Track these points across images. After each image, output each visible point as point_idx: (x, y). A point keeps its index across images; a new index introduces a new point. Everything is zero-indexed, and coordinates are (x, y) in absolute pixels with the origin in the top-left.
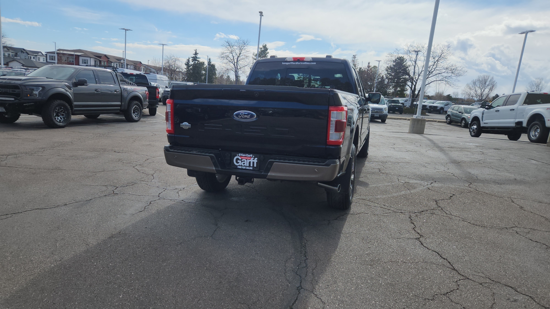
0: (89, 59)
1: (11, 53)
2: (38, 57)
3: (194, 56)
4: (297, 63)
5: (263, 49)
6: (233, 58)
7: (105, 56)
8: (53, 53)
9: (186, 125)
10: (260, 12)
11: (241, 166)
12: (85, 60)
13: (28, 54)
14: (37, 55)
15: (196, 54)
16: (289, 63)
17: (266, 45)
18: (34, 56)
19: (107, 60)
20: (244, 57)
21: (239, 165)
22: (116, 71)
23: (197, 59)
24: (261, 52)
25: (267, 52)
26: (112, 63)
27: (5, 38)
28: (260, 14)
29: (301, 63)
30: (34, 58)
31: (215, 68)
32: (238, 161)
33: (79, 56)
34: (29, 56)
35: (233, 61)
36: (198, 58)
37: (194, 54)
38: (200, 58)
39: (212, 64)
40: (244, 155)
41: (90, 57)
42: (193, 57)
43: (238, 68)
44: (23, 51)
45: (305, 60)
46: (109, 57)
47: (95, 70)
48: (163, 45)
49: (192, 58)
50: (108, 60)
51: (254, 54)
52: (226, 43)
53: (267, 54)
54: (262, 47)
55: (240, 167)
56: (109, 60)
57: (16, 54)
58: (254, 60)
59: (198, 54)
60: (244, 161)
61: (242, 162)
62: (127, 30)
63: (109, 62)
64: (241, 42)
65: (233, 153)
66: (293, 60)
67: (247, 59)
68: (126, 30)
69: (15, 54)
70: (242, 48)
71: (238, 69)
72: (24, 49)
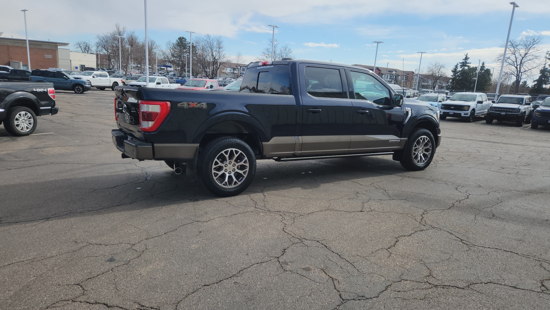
3: (464, 61)
6: (516, 60)
7: (378, 68)
10: (511, 3)
15: (466, 58)
16: (260, 67)
20: (531, 57)
23: (467, 64)
26: (383, 75)
28: (513, 5)
29: (266, 67)
31: (490, 73)
35: (515, 63)
36: (469, 63)
37: (463, 60)
38: (470, 63)
39: (487, 69)
42: (463, 63)
43: (522, 71)
46: (381, 69)
48: (422, 53)
49: (461, 63)
50: (380, 73)
58: (547, 60)
59: (469, 58)
62: (380, 42)
67: (537, 60)
68: (378, 43)
71: (522, 73)
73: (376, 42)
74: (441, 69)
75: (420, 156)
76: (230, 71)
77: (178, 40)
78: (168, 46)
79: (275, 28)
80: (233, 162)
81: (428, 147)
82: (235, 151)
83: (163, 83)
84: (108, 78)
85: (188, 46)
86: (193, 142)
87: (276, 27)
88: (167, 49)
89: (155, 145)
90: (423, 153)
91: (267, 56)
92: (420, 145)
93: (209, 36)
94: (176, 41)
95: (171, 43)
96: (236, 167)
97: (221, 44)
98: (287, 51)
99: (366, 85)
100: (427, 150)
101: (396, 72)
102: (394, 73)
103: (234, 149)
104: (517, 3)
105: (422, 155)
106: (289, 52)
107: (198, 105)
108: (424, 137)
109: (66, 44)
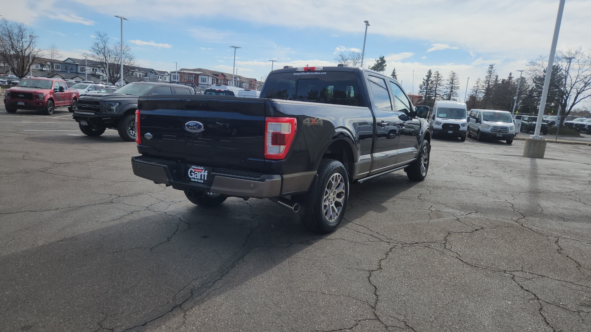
0: (207, 77)
1: (142, 74)
2: (164, 76)
4: (308, 73)
5: (380, 62)
7: (223, 74)
8: (175, 72)
9: (149, 136)
10: (365, 22)
11: (194, 178)
12: (204, 79)
13: (156, 74)
14: (164, 75)
16: (300, 74)
17: (383, 57)
18: (161, 76)
19: (224, 78)
21: (193, 178)
22: (194, 87)
24: (378, 65)
25: (384, 64)
27: (134, 60)
28: (366, 23)
29: (312, 73)
30: (161, 77)
32: (192, 173)
33: (198, 75)
34: (157, 76)
40: (196, 168)
41: (208, 76)
44: (152, 71)
45: (316, 70)
46: (226, 75)
47: (173, 87)
51: (370, 67)
52: (339, 57)
53: (384, 67)
54: (379, 60)
55: (192, 180)
56: (225, 78)
57: (146, 74)
60: (197, 174)
61: (195, 174)
62: (237, 48)
63: (225, 80)
64: (356, 54)
65: (188, 165)
66: (304, 70)
68: (235, 48)
69: (145, 74)
70: (357, 61)
72: (153, 70)
73: (233, 47)
76: (37, 67)
79: (123, 20)
91: (98, 52)
97: (24, 32)
101: (240, 78)
102: (238, 79)
103: (338, 174)
104: (369, 23)
107: (317, 122)
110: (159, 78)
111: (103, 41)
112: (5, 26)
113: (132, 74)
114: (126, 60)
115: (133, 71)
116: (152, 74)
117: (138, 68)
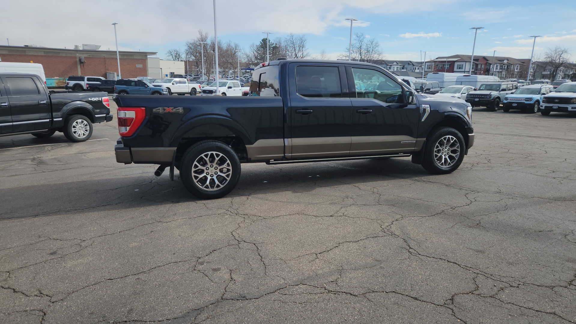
0: (464, 63)
1: (399, 67)
7: (484, 58)
12: (460, 65)
13: (414, 66)
18: (419, 67)
19: (485, 62)
26: (491, 65)
30: (418, 68)
33: (454, 62)
34: (414, 67)
41: (466, 62)
44: (409, 63)
46: (488, 59)
50: (487, 63)
57: (404, 66)
69: (402, 67)
72: (411, 62)
73: (474, 28)
74: (563, 54)
75: (445, 158)
77: (262, 42)
78: (252, 48)
80: (215, 165)
81: (455, 148)
82: (216, 154)
83: (234, 87)
84: (187, 84)
85: (271, 47)
86: (170, 146)
87: (354, 20)
88: (251, 52)
89: (132, 149)
90: (448, 155)
92: (444, 145)
93: (292, 36)
94: (259, 43)
95: (255, 46)
96: (218, 171)
97: (305, 42)
98: (374, 45)
99: (456, 77)
100: (454, 152)
101: (508, 60)
102: (505, 62)
103: (214, 153)
105: (447, 157)
106: (376, 46)
107: (174, 110)
108: (449, 138)
109: (154, 53)
110: (417, 69)
111: (360, 41)
112: (291, 39)
113: (390, 67)
114: (376, 55)
115: (391, 65)
116: (409, 66)
117: (396, 62)
